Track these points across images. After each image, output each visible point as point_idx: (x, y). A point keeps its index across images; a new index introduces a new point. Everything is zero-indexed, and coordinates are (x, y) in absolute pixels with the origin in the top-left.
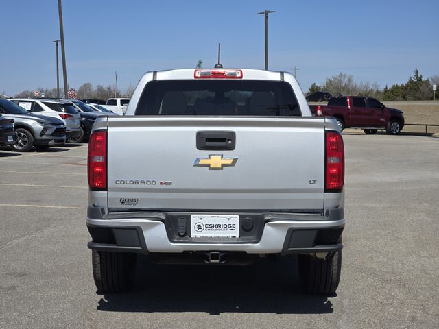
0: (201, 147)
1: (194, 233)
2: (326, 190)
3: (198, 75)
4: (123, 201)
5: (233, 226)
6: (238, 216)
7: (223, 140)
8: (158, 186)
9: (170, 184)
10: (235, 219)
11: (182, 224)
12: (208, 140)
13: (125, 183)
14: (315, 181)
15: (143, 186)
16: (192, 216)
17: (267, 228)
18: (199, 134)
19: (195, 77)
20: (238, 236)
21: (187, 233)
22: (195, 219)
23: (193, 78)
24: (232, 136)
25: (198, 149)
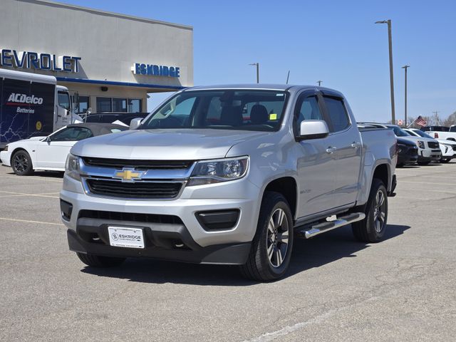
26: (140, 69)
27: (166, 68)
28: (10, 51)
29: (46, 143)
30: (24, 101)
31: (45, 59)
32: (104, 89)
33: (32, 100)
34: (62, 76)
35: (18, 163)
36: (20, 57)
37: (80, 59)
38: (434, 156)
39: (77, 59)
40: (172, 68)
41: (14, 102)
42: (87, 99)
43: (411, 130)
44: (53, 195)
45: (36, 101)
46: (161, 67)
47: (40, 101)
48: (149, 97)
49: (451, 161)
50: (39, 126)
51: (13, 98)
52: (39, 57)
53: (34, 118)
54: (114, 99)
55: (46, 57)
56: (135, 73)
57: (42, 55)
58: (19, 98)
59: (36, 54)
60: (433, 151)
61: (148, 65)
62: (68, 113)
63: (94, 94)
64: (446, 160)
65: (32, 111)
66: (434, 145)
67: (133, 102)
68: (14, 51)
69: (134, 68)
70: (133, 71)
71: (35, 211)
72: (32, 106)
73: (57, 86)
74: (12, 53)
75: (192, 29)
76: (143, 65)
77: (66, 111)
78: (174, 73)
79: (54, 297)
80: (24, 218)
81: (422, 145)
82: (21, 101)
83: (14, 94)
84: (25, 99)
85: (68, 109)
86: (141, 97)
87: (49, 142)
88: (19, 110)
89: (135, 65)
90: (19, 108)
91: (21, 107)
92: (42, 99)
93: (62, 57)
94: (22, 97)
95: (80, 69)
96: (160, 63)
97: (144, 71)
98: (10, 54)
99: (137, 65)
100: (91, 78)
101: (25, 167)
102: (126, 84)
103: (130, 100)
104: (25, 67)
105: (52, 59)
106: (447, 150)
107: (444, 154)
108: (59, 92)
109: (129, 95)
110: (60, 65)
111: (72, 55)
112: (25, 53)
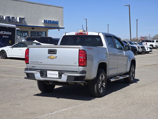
0: (49, 53)
1: (48, 76)
2: (79, 66)
3: (76, 34)
4: (32, 67)
5: (57, 74)
6: (58, 72)
7: (54, 51)
8: (39, 63)
9: (42, 62)
10: (57, 73)
11: (45, 73)
12: (50, 51)
13: (32, 62)
14: (76, 63)
15: (36, 63)
16: (47, 71)
17: (63, 75)
18: (49, 50)
19: (75, 34)
20: (58, 77)
21: (46, 76)
22: (48, 72)
23: (75, 35)
24: (56, 50)
25: (48, 54)
26: (45, 22)
27: (54, 21)
28: (1, 16)
29: (11, 48)
30: (5, 34)
31: (13, 19)
32: (33, 28)
33: (8, 33)
34: (19, 24)
35: (2, 55)
36: (4, 18)
37: (25, 18)
38: (143, 51)
39: (24, 18)
40: (56, 21)
41: (2, 34)
42: (27, 32)
43: (136, 42)
44: (12, 66)
45: (9, 33)
46: (52, 21)
47: (10, 33)
48: (48, 31)
49: (149, 53)
50: (10, 42)
51: (1, 32)
52: (11, 18)
53: (8, 39)
54: (36, 32)
55: (13, 18)
56: (43, 23)
57: (12, 17)
58: (3, 33)
59: (10, 17)
60: (142, 50)
61: (48, 20)
62: (20, 37)
63: (30, 30)
64: (148, 53)
65: (8, 37)
66: (143, 48)
67: (43, 33)
68: (3, 16)
69: (43, 21)
70: (43, 22)
71: (6, 71)
72: (8, 35)
73: (16, 28)
74: (2, 17)
75: (63, 8)
76: (46, 20)
77: (19, 36)
78: (57, 23)
79: (5, 99)
80: (2, 74)
81: (139, 48)
82: (4, 34)
83: (2, 31)
84: (5, 33)
85: (20, 36)
86: (45, 31)
87: (12, 48)
88: (3, 37)
89: (43, 20)
90: (3, 36)
91: (4, 36)
92: (11, 33)
93: (19, 18)
94: (4, 32)
95: (25, 22)
96: (52, 20)
97: (46, 22)
98: (1, 17)
99: (44, 20)
100: (29, 25)
101: (5, 56)
102: (40, 27)
103: (42, 32)
104: (6, 21)
105: (15, 18)
106: (148, 49)
107: (147, 51)
108: (17, 30)
109: (42, 30)
110: (18, 20)
111: (22, 17)
112: (6, 16)
